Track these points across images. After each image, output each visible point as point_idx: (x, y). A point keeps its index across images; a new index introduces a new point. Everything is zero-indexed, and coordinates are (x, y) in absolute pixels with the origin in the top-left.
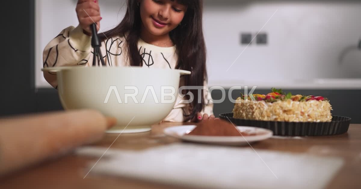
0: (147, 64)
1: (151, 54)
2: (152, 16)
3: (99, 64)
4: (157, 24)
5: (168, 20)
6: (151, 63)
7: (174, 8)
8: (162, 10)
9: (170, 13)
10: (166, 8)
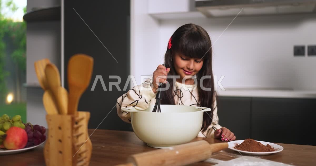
0: (180, 97)
1: (181, 90)
2: (183, 69)
3: (158, 112)
4: (187, 73)
5: (194, 70)
6: (182, 96)
7: (196, 61)
8: (189, 65)
9: (194, 65)
10: (191, 62)
